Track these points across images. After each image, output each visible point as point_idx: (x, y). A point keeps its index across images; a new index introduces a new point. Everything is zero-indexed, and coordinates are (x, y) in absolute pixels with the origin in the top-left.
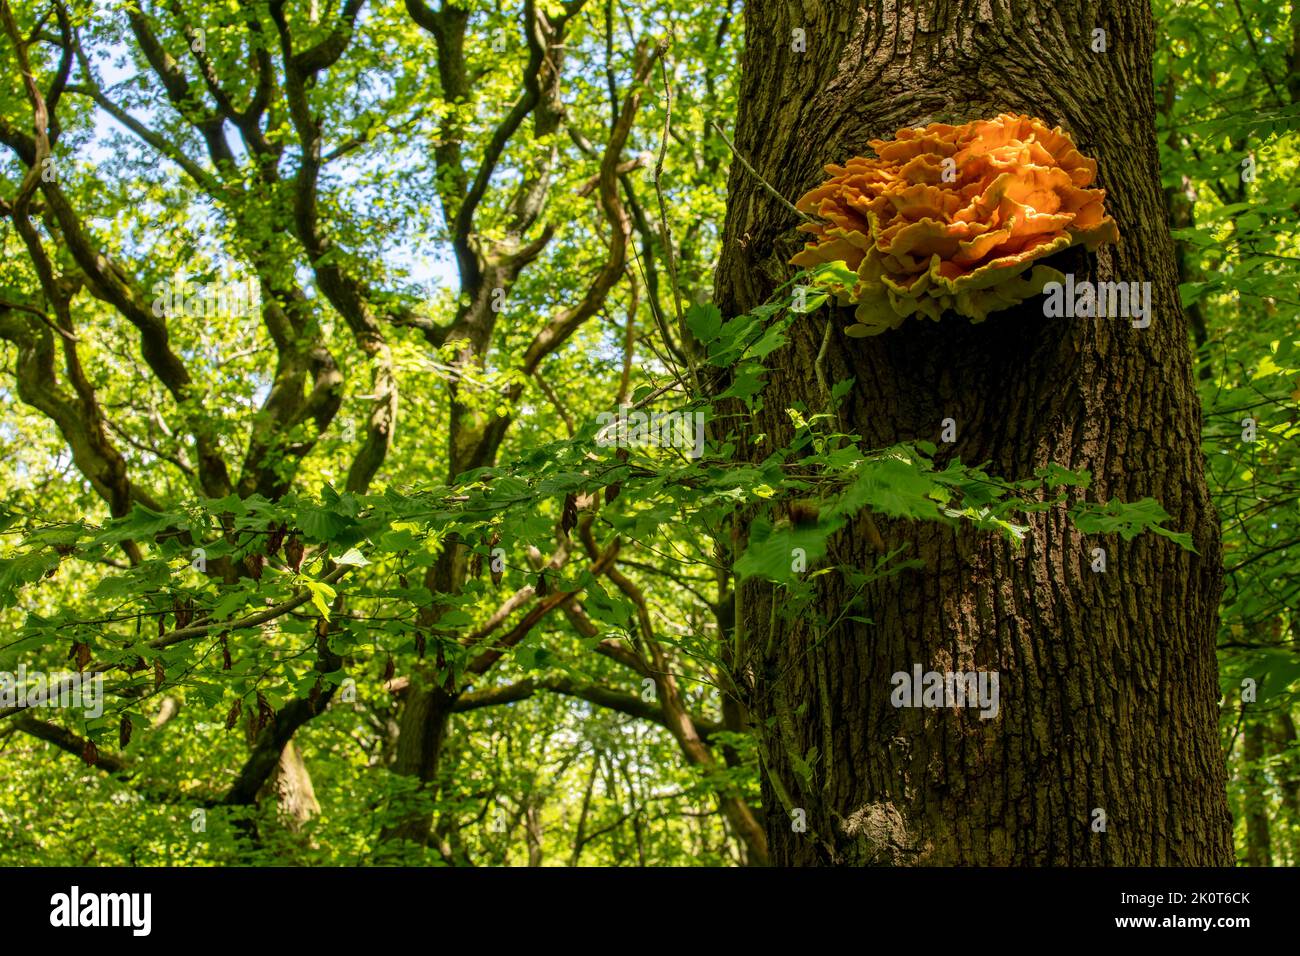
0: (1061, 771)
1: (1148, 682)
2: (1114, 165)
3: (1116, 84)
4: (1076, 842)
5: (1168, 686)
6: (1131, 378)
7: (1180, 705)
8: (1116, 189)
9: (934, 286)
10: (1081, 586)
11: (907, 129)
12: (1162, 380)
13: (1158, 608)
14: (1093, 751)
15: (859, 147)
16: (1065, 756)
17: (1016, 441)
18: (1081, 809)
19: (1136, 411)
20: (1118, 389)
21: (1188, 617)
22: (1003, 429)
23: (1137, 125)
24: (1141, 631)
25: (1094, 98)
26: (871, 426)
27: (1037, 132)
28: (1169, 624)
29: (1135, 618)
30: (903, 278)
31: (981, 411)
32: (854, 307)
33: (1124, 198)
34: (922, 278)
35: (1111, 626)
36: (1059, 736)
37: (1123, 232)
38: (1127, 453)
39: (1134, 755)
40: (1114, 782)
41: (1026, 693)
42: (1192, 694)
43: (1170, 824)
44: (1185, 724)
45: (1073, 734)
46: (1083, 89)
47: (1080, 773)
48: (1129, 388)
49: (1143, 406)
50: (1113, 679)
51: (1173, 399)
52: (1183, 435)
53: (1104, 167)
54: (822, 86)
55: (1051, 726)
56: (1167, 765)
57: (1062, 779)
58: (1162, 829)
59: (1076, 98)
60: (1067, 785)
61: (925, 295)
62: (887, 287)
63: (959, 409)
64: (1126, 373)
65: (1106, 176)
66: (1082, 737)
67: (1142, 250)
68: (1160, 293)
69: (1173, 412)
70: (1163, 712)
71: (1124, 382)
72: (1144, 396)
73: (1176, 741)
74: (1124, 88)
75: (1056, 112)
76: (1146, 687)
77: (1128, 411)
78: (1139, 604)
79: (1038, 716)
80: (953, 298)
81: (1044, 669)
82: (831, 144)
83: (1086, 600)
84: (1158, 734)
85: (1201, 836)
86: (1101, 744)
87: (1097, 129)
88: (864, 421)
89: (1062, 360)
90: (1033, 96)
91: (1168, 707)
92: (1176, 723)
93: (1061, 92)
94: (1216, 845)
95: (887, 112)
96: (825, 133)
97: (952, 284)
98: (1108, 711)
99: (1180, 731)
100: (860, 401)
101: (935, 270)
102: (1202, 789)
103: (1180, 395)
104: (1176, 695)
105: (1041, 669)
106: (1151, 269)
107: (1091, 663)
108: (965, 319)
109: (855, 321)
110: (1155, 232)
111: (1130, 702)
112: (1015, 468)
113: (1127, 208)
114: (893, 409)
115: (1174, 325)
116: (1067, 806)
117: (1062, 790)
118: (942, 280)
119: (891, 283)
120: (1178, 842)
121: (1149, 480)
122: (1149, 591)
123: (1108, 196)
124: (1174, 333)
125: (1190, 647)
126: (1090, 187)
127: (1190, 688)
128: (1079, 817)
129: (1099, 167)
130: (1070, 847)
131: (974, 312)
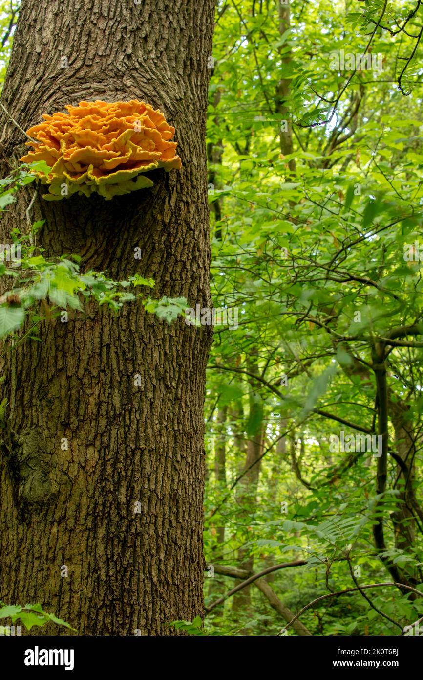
0: (125, 422)
1: (171, 383)
2: (183, 131)
3: (189, 92)
4: (129, 457)
5: (181, 386)
6: (179, 235)
7: (185, 395)
8: (183, 143)
9: (89, 179)
10: (143, 333)
11: (85, 102)
12: (194, 238)
13: (179, 348)
14: (141, 413)
15: (61, 107)
16: (127, 415)
17: (120, 259)
18: (133, 441)
19: (180, 251)
20: (172, 240)
21: (194, 354)
22: (114, 253)
23: (197, 113)
24: (170, 358)
25: (178, 98)
26: (50, 244)
27: (149, 110)
28: (184, 356)
29: (168, 352)
30: (74, 174)
31: (104, 243)
32: (49, 185)
33: (186, 148)
34: (83, 175)
35: (156, 354)
36: (125, 405)
37: (184, 164)
38: (173, 271)
39: (160, 418)
40: (150, 430)
41: (111, 382)
42: (192, 391)
43: (175, 452)
44: (187, 405)
45: (132, 404)
46: (173, 92)
47: (133, 423)
48: (177, 240)
49: (184, 249)
50: (154, 380)
51: (198, 248)
52: (201, 266)
53: (179, 131)
54: (46, 76)
55: (122, 399)
56: (176, 424)
57: (125, 426)
58: (171, 455)
59: (169, 96)
60: (127, 429)
61: (84, 183)
62: (66, 178)
63: (94, 241)
64: (177, 233)
65: (179, 136)
66: (136, 406)
67: (192, 174)
68: (198, 196)
69: (197, 254)
70: (177, 398)
71: (176, 237)
72: (184, 245)
73: (182, 413)
74: (193, 94)
75: (159, 102)
76: (170, 385)
77: (176, 251)
78: (171, 345)
79: (116, 394)
80: (97, 187)
81: (121, 372)
82: (47, 104)
83: (145, 340)
84: (173, 408)
85: (189, 460)
86: (145, 411)
87: (177, 113)
88: (47, 241)
89: (147, 222)
90: (148, 93)
91: (179, 396)
92: (183, 404)
93: (162, 93)
94: (196, 465)
95: (76, 92)
96: (45, 98)
97: (97, 180)
98: (150, 395)
99: (184, 408)
100: (46, 232)
101: (90, 172)
102: (192, 437)
103: (202, 246)
104: (184, 391)
105: (120, 372)
106: (195, 184)
107: (144, 371)
108: (102, 198)
109: (49, 192)
110: (199, 166)
111: (161, 393)
112: (118, 272)
113: (187, 153)
114: (62, 237)
115: (203, 212)
116: (125, 439)
117: (124, 431)
118: (93, 177)
119: (68, 176)
120: (178, 462)
121: (182, 285)
122: (176, 339)
123: (179, 146)
124: (203, 216)
125: (193, 368)
126: (170, 140)
127: (191, 388)
128: (131, 445)
129: (176, 131)
130: (125, 459)
131: (108, 196)
